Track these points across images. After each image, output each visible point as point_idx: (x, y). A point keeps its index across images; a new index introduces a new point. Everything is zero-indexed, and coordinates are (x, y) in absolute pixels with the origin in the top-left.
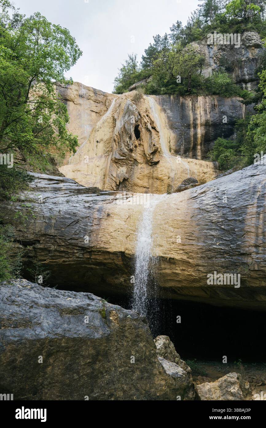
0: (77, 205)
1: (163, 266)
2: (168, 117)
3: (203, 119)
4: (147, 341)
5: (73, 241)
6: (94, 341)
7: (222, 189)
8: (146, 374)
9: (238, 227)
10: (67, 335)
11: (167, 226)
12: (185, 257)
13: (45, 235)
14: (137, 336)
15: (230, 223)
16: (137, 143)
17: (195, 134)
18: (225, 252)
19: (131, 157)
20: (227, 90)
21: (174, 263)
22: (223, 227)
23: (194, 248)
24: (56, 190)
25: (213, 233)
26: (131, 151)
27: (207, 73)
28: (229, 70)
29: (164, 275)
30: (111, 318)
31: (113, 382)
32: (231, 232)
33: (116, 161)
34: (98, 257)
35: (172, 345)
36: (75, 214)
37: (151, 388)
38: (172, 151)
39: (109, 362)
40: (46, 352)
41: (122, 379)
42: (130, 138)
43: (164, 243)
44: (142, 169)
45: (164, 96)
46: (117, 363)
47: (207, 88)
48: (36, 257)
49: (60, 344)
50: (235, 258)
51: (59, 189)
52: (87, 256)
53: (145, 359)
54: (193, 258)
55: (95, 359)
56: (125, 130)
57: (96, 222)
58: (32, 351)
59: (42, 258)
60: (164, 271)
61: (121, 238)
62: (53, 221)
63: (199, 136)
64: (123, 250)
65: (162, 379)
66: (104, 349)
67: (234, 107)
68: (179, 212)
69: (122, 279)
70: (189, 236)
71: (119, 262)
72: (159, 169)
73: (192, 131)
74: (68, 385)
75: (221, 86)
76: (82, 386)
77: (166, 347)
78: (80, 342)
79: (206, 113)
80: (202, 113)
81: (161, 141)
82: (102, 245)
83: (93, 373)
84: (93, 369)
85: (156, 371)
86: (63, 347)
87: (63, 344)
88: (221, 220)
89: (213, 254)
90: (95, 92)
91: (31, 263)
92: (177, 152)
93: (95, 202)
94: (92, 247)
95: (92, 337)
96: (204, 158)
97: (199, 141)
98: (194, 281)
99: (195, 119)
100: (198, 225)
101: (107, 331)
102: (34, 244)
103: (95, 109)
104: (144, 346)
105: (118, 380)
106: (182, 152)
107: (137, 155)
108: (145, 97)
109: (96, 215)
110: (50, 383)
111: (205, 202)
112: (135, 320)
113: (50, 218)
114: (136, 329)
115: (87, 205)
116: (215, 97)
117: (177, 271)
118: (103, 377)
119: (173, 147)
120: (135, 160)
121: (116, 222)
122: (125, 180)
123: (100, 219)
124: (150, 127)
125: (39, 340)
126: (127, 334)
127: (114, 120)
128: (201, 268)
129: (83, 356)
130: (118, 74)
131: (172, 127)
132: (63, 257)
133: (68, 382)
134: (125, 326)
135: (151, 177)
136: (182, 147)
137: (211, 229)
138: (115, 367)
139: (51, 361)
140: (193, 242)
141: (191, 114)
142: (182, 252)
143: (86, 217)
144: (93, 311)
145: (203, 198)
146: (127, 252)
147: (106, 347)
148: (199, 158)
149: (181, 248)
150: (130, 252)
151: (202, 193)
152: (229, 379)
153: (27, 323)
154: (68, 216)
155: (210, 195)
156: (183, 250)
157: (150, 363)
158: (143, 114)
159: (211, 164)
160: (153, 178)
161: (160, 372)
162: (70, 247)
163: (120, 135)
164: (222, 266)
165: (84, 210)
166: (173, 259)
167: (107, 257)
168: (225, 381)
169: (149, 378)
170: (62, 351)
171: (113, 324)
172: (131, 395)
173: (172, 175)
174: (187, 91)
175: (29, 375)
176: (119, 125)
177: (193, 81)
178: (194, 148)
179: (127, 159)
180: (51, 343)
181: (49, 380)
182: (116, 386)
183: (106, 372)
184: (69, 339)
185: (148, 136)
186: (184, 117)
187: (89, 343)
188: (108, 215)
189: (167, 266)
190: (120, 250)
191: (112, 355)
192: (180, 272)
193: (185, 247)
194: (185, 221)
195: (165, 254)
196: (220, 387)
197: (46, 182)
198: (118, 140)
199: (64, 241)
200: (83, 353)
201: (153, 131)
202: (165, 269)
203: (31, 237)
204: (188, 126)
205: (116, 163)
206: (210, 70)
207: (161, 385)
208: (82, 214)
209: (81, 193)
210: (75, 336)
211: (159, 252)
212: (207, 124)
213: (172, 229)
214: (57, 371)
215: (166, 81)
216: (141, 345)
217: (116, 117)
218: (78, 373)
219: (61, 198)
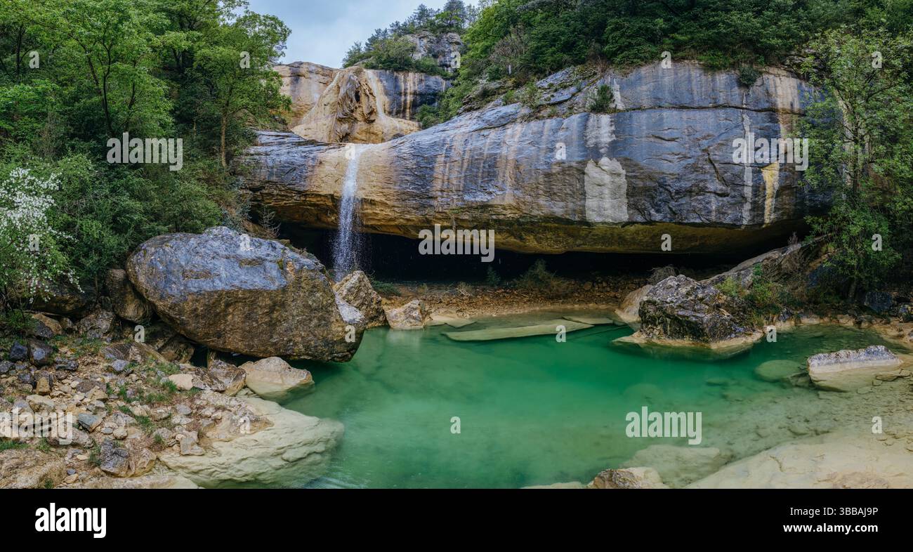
0: (296, 155)
1: (365, 207)
2: (384, 86)
3: (412, 89)
4: (324, 291)
5: (291, 186)
6: (269, 293)
7: (418, 140)
8: (323, 322)
9: (428, 174)
10: (243, 287)
11: (370, 171)
12: (383, 199)
13: (268, 182)
14: (314, 287)
15: (422, 170)
16: (357, 105)
17: (405, 100)
18: (416, 196)
19: (352, 116)
20: (432, 71)
21: (375, 204)
22: (416, 173)
23: (392, 191)
24: (280, 144)
25: (408, 178)
26: (352, 111)
27: (417, 56)
28: (435, 56)
29: (365, 215)
30: (288, 269)
31: (291, 329)
32: (422, 177)
33: (340, 120)
34: (311, 199)
35: (366, 279)
36: (292, 163)
37: (328, 334)
38: (387, 112)
39: (287, 311)
40: (224, 302)
41: (299, 327)
42: (351, 101)
43: (366, 187)
44: (361, 126)
45: (381, 71)
46: (295, 313)
47: (417, 67)
48: (263, 201)
49: (237, 295)
50: (424, 200)
51: (283, 143)
52: (303, 198)
53: (322, 309)
54: (390, 200)
55: (272, 309)
56: (347, 95)
57: (310, 169)
58: (211, 302)
59: (268, 201)
60: (366, 211)
61: (331, 182)
62: (275, 170)
63: (408, 102)
64: (332, 193)
65: (339, 326)
66: (281, 300)
67: (437, 83)
68: (380, 159)
69: (333, 218)
70: (389, 180)
71: (330, 203)
72: (375, 126)
73: (403, 98)
74: (249, 332)
75: (428, 66)
76: (262, 332)
77: (360, 281)
78: (256, 293)
79: (415, 85)
80: (412, 85)
81: (377, 104)
82: (315, 189)
83: (271, 321)
84: (271, 318)
85: (333, 319)
86: (240, 298)
87: (240, 296)
88: (414, 167)
89: (406, 197)
90: (323, 68)
91: (259, 205)
92: (390, 113)
93: (311, 152)
94: (306, 191)
95: (268, 288)
96: (412, 119)
97: (408, 106)
98: (391, 220)
99: (406, 89)
100: (396, 171)
101: (284, 282)
102: (261, 190)
103: (322, 81)
104: (321, 295)
105: (297, 328)
106: (394, 113)
107: (357, 115)
108: (365, 70)
109: (311, 163)
110: (231, 329)
111: (403, 151)
112: (312, 271)
113: (272, 168)
114: (312, 279)
115: (303, 154)
116: (423, 74)
117: (377, 212)
118: (281, 325)
119: (387, 109)
120: (356, 119)
121: (327, 168)
122: (347, 134)
123: (313, 167)
124: (368, 93)
125: (216, 292)
126: (303, 285)
127: (339, 88)
128: (396, 209)
129: (260, 307)
130: (345, 56)
131: (387, 94)
132: (284, 200)
133: (248, 329)
134: (301, 278)
135: (368, 132)
136: (395, 110)
137: (406, 175)
138: (293, 316)
139: (231, 310)
140: (391, 186)
141: (403, 85)
142: (381, 194)
143: (302, 165)
144: (271, 261)
145: (402, 147)
146: (335, 194)
147: (283, 297)
148: (408, 118)
149: (380, 190)
150: (338, 195)
151: (401, 143)
152: (412, 306)
153: (207, 274)
154: (286, 165)
155: (408, 145)
156: (382, 193)
157: (327, 312)
158: (362, 83)
159: (416, 124)
160: (369, 133)
161: (337, 320)
162: (289, 191)
163: (344, 99)
164: (413, 208)
165: (301, 159)
166: (374, 200)
167: (319, 199)
168: (409, 307)
169: (326, 325)
170: (240, 302)
171: (289, 275)
172: (310, 341)
173: (385, 131)
174: (400, 68)
175: (211, 322)
176: (342, 91)
177: (406, 61)
178: (404, 111)
179: (349, 118)
180: (229, 295)
181: (230, 327)
182: (294, 333)
183: (284, 320)
184: (245, 291)
185: (367, 100)
186: (396, 86)
187: (265, 294)
188: (321, 163)
189: (369, 207)
190: (330, 193)
191: (290, 305)
192: (379, 212)
193: (384, 190)
194: (385, 167)
195: (367, 196)
196: (405, 312)
197: (274, 138)
198: (341, 103)
199: (284, 186)
200: (260, 304)
201: (370, 96)
202: (367, 209)
203: (258, 184)
204: (400, 94)
205: (340, 121)
206: (420, 55)
207: (338, 332)
208: (298, 163)
209: (301, 145)
210: (251, 288)
211: (362, 195)
212: (415, 93)
213: (374, 174)
214: (236, 319)
215: (383, 59)
216: (318, 295)
217: (340, 85)
218: (257, 322)
219: (284, 150)
